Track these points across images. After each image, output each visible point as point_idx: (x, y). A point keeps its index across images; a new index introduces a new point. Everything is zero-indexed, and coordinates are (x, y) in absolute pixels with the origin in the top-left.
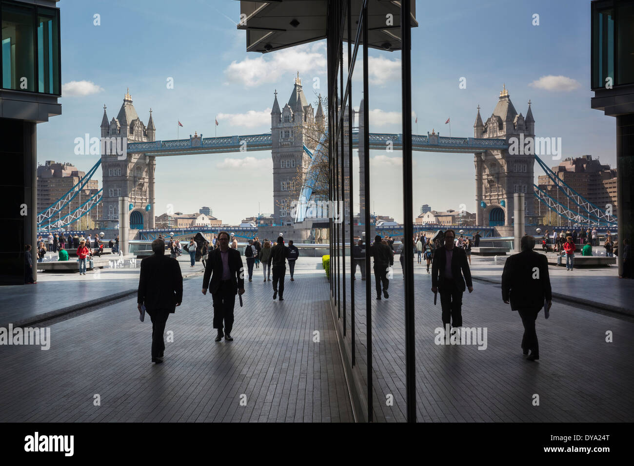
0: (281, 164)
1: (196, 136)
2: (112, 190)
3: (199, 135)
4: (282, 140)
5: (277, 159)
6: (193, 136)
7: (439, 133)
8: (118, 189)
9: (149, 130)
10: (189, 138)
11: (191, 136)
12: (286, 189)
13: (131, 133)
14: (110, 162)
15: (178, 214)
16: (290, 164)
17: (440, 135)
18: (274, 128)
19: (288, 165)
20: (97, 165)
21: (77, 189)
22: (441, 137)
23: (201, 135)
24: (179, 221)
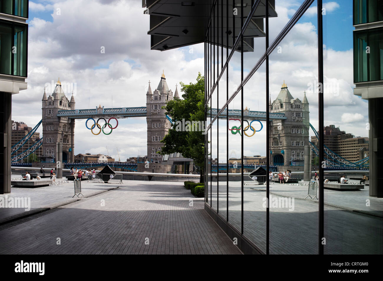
0: (152, 125)
1: (100, 107)
2: (49, 139)
3: (102, 107)
4: (153, 111)
5: (150, 122)
6: (98, 107)
7: (249, 109)
8: (52, 138)
9: (71, 104)
10: (96, 108)
11: (97, 107)
12: (155, 141)
13: (61, 104)
14: (48, 122)
15: (88, 154)
16: (158, 126)
17: (250, 110)
18: (149, 104)
19: (156, 126)
20: (39, 124)
21: (27, 138)
22: (250, 111)
23: (103, 107)
24: (89, 159)
